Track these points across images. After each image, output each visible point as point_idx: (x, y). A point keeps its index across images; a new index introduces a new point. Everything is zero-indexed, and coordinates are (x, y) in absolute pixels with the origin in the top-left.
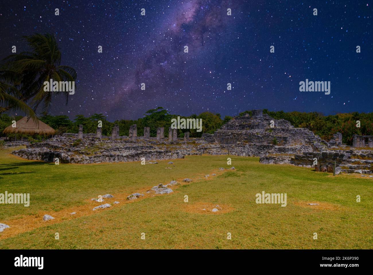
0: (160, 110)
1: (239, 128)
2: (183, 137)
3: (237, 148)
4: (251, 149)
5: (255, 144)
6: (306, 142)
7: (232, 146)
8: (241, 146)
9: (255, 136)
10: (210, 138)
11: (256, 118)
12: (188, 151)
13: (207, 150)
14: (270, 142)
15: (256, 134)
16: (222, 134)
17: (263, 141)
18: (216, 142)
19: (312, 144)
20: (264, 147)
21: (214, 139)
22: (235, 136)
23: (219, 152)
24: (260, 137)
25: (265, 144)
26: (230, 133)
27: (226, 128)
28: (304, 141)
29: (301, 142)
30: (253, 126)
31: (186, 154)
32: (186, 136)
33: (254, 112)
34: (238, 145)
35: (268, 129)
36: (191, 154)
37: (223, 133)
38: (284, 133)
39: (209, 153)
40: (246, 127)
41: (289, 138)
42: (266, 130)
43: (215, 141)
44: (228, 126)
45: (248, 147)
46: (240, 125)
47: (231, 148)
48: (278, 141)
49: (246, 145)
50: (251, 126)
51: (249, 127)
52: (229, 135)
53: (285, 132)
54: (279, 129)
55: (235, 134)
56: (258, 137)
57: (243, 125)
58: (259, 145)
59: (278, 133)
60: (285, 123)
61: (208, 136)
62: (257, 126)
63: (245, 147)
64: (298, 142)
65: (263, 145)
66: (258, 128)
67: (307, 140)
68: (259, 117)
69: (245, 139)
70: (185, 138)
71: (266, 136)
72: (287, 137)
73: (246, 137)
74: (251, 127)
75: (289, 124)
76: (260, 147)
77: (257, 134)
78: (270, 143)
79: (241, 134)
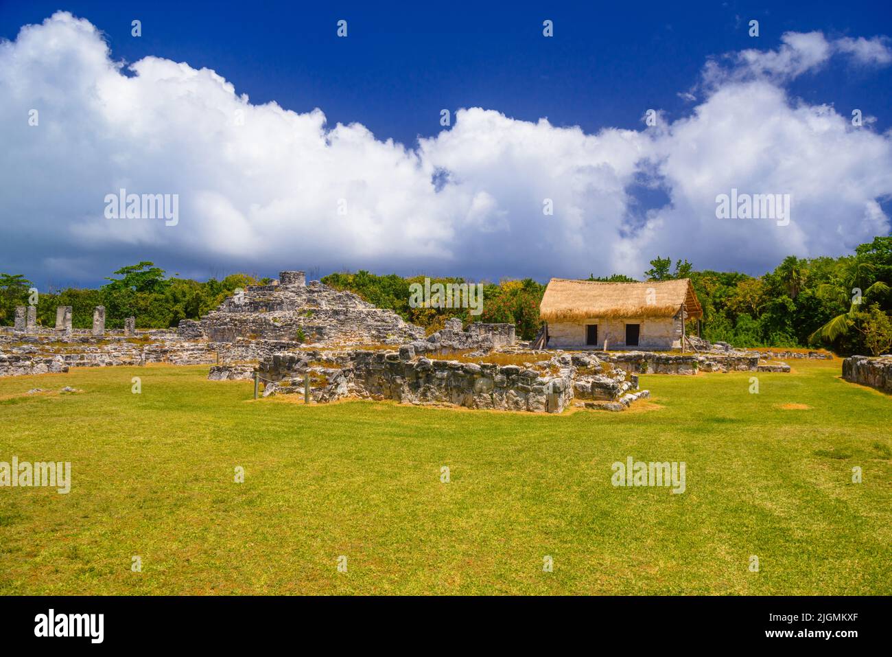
0: (146, 269)
1: (248, 309)
2: (123, 328)
3: (236, 349)
4: (259, 351)
5: (266, 342)
6: (373, 335)
7: (227, 345)
8: (243, 346)
9: (270, 325)
10: (193, 330)
11: (287, 288)
12: (115, 357)
13: (168, 355)
14: (294, 336)
15: (272, 321)
16: (215, 321)
17: (282, 335)
18: (205, 337)
19: (382, 340)
20: (281, 347)
21: (200, 332)
22: (235, 325)
23: (196, 358)
24: (278, 327)
25: (284, 341)
26: (228, 320)
27: (227, 310)
28: (367, 335)
29: (361, 337)
30: (273, 305)
31: (101, 364)
32: (129, 326)
33: (283, 276)
34: (238, 345)
35: (305, 311)
36: (114, 364)
37: (216, 319)
38: (326, 318)
39: (171, 360)
40: (262, 307)
41: (330, 329)
42: (300, 314)
43: (201, 336)
44: (230, 305)
45: (254, 348)
46: (251, 303)
47: (225, 351)
48: (307, 335)
49: (250, 342)
50: (269, 304)
51: (266, 306)
52: (226, 324)
53: (329, 317)
54: (326, 312)
55: (236, 320)
56: (275, 326)
57: (256, 303)
58: (274, 343)
59: (315, 318)
60: (350, 300)
61: (189, 326)
62: (279, 304)
63: (248, 347)
64: (353, 336)
65: (280, 343)
66: (281, 309)
67: (374, 332)
68: (293, 287)
69: (253, 331)
70: (126, 330)
71: (289, 325)
72: (325, 327)
73: (254, 328)
74: (270, 307)
75: (356, 302)
76: (275, 346)
77: (274, 321)
78: (293, 339)
79: (245, 321)
